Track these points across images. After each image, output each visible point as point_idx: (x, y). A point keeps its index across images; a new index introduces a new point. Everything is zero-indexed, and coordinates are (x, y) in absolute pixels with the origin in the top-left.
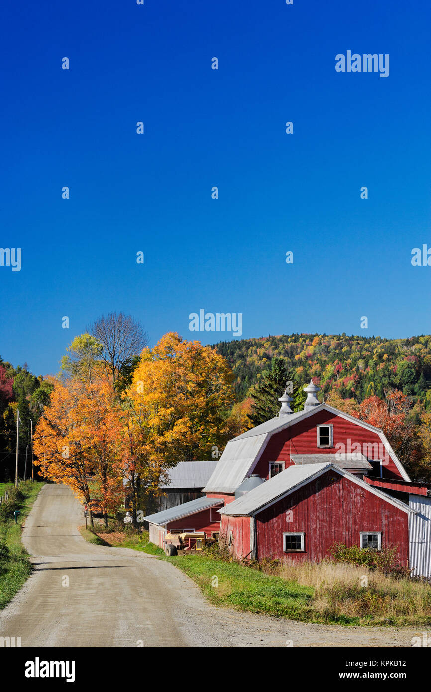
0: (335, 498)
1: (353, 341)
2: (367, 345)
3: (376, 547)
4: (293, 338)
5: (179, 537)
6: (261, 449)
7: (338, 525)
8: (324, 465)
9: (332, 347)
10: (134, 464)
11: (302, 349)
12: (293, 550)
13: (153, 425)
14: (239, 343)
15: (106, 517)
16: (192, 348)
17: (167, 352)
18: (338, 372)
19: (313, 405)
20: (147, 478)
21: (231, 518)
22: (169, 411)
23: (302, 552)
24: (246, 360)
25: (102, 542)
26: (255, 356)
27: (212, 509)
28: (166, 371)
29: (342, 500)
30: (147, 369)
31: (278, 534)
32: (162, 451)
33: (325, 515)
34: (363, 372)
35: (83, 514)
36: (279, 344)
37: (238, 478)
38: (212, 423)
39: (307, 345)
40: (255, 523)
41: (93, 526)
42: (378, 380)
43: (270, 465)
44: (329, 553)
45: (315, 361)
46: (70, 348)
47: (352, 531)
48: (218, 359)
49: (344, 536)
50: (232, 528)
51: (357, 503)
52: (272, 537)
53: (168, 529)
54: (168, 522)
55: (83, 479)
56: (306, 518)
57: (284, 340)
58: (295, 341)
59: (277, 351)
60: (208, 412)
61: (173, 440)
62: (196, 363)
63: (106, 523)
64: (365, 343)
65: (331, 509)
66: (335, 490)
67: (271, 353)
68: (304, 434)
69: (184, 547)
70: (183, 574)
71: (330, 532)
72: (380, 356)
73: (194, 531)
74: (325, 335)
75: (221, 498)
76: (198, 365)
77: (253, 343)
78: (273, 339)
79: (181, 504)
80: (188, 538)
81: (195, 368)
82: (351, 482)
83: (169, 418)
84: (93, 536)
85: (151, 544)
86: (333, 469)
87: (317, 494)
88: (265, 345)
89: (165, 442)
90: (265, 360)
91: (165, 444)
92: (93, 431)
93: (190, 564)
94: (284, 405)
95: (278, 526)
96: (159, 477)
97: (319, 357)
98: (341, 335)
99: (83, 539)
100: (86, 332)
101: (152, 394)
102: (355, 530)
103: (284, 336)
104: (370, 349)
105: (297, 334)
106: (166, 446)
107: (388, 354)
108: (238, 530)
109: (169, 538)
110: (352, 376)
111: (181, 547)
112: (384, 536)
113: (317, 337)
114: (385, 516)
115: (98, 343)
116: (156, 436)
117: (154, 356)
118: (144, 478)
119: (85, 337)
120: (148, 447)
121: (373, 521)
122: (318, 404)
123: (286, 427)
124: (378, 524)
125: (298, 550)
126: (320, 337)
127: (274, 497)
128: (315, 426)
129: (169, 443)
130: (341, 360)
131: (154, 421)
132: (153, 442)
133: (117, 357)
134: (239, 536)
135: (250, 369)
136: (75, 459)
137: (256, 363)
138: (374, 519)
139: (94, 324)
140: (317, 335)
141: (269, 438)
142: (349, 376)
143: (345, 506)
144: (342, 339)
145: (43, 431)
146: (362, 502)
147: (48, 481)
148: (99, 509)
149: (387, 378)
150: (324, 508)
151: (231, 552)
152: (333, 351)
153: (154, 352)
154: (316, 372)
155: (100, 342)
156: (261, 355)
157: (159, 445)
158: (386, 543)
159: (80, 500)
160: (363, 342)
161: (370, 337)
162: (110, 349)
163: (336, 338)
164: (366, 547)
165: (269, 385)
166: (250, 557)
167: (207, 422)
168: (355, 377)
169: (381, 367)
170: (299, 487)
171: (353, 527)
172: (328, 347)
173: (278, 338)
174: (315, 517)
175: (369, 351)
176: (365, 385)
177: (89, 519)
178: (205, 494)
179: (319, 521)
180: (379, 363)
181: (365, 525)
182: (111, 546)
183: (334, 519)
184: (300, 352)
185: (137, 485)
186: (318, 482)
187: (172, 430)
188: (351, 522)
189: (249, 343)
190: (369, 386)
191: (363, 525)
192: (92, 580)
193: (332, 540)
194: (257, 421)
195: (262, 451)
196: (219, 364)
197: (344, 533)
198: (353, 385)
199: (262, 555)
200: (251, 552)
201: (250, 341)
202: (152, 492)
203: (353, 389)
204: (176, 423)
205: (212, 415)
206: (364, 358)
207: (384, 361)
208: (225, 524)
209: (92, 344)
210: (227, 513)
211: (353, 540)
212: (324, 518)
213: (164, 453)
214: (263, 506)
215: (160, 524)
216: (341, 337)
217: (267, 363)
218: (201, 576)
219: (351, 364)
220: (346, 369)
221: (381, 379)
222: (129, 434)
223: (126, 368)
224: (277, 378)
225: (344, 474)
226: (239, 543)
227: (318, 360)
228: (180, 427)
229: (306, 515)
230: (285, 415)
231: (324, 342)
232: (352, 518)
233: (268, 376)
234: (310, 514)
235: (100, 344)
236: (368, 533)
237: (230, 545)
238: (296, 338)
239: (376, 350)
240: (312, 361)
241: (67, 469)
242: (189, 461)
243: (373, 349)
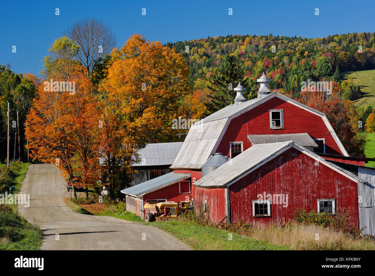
0: (296, 171)
1: (279, 40)
2: (290, 44)
3: (331, 212)
4: (228, 39)
5: (156, 206)
6: (223, 131)
7: (299, 194)
8: (286, 143)
9: (261, 46)
10: (110, 146)
11: (236, 48)
12: (261, 215)
13: (125, 113)
14: (183, 44)
15: (86, 191)
16: (154, 47)
17: (132, 51)
18: (267, 67)
19: (265, 93)
20: (121, 157)
21: (204, 189)
22: (138, 101)
23: (269, 217)
24: (189, 58)
25: (85, 212)
26: (196, 54)
27: (181, 182)
28: (135, 67)
29: (302, 172)
30: (120, 65)
31: (248, 202)
32: (134, 134)
33: (287, 185)
34: (288, 66)
35: (66, 188)
36: (216, 44)
37: (203, 156)
38: (172, 110)
39: (240, 45)
40: (229, 193)
41: (76, 198)
42: (301, 73)
43: (231, 145)
44: (292, 217)
45: (247, 58)
46: (51, 49)
47: (310, 198)
48: (176, 56)
49: (304, 203)
50: (207, 197)
51: (314, 175)
52: (244, 204)
53: (144, 200)
54: (144, 194)
55: (67, 160)
56: (272, 188)
57: (221, 40)
58: (230, 41)
59: (214, 50)
60: (167, 101)
61: (142, 125)
62: (158, 61)
63: (87, 195)
64: (289, 42)
65: (292, 180)
66: (296, 164)
67: (209, 52)
68: (259, 118)
69: (160, 214)
70: (173, 237)
71: (292, 200)
72: (302, 53)
73: (166, 201)
74: (255, 36)
75: (187, 173)
76: (159, 62)
77: (195, 44)
78: (212, 41)
79: (148, 180)
80: (164, 207)
81: (157, 65)
82: (309, 157)
83: (138, 107)
84: (78, 207)
85: (128, 213)
86: (294, 147)
87: (280, 167)
88: (204, 45)
89: (136, 127)
90: (204, 57)
91: (135, 129)
92: (75, 119)
93: (176, 228)
94: (238, 94)
95: (248, 195)
96: (131, 157)
97: (250, 55)
98: (268, 35)
99: (70, 209)
100: (64, 36)
101: (124, 87)
102: (313, 198)
103: (220, 37)
104: (293, 47)
105: (232, 36)
106: (136, 130)
107: (308, 51)
108: (212, 199)
109: (147, 207)
110: (278, 70)
111: (158, 215)
112: (337, 202)
113: (248, 37)
114: (338, 185)
115: (75, 45)
116: (127, 122)
117: (122, 55)
118: (118, 157)
119: (64, 39)
120: (121, 132)
121: (328, 189)
122: (270, 93)
123: (243, 112)
124: (333, 192)
125: (265, 215)
126: (251, 37)
127: (245, 171)
128: (267, 111)
129: (139, 128)
130: (269, 57)
131: (127, 110)
132: (125, 127)
133: (90, 56)
134: (214, 204)
135: (192, 66)
136: (61, 142)
137: (197, 60)
138: (329, 189)
139: (71, 29)
140: (248, 36)
141: (229, 122)
142: (276, 70)
143: (304, 177)
144: (269, 39)
145: (33, 119)
146: (318, 174)
147: (37, 162)
148: (81, 184)
149: (308, 71)
150: (287, 180)
151: (206, 217)
152: (262, 49)
153: (122, 52)
154: (248, 67)
155: (76, 44)
156: (202, 54)
157: (131, 130)
158: (339, 208)
159: (65, 176)
160: (287, 41)
161: (293, 37)
162: (85, 50)
163: (264, 39)
164: (323, 212)
165: (222, 77)
166: (225, 221)
167: (167, 110)
168: (281, 71)
169: (303, 62)
170: (265, 162)
171: (311, 195)
172: (257, 46)
173: (216, 39)
174: (280, 187)
175: (292, 49)
176: (290, 78)
177: (73, 193)
178: (172, 170)
179: (283, 190)
180: (301, 59)
181: (321, 193)
182: (92, 214)
183: (295, 189)
184: (234, 50)
185: (112, 164)
186: (281, 158)
187: (142, 117)
188: (310, 191)
189: (191, 44)
190: (293, 78)
191: (320, 193)
192: (98, 243)
193: (294, 206)
194: (212, 108)
195: (224, 133)
196: (177, 61)
197: (304, 200)
198: (280, 77)
199: (235, 220)
200: (226, 218)
201: (192, 42)
202: (125, 170)
203: (279, 81)
204: (144, 111)
205: (172, 104)
206: (288, 55)
207: (305, 57)
208: (200, 194)
209: (69, 45)
210: (201, 185)
211: (311, 206)
212: (286, 187)
213: (135, 136)
214: (235, 179)
215: (137, 195)
216: (269, 38)
217: (207, 60)
218: (191, 238)
219: (277, 60)
220: (274, 65)
221: (303, 73)
222: (105, 121)
223: (98, 65)
224: (229, 72)
225: (303, 150)
226: (214, 210)
227: (249, 57)
228: (147, 114)
229: (271, 186)
230: (240, 103)
231: (254, 42)
232: (310, 187)
233: (221, 70)
234: (275, 185)
235: (77, 46)
236: (324, 200)
237: (205, 212)
238: (230, 39)
239: (298, 48)
240: (244, 58)
241: (54, 151)
242: (153, 143)
243: (295, 47)
